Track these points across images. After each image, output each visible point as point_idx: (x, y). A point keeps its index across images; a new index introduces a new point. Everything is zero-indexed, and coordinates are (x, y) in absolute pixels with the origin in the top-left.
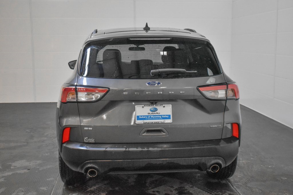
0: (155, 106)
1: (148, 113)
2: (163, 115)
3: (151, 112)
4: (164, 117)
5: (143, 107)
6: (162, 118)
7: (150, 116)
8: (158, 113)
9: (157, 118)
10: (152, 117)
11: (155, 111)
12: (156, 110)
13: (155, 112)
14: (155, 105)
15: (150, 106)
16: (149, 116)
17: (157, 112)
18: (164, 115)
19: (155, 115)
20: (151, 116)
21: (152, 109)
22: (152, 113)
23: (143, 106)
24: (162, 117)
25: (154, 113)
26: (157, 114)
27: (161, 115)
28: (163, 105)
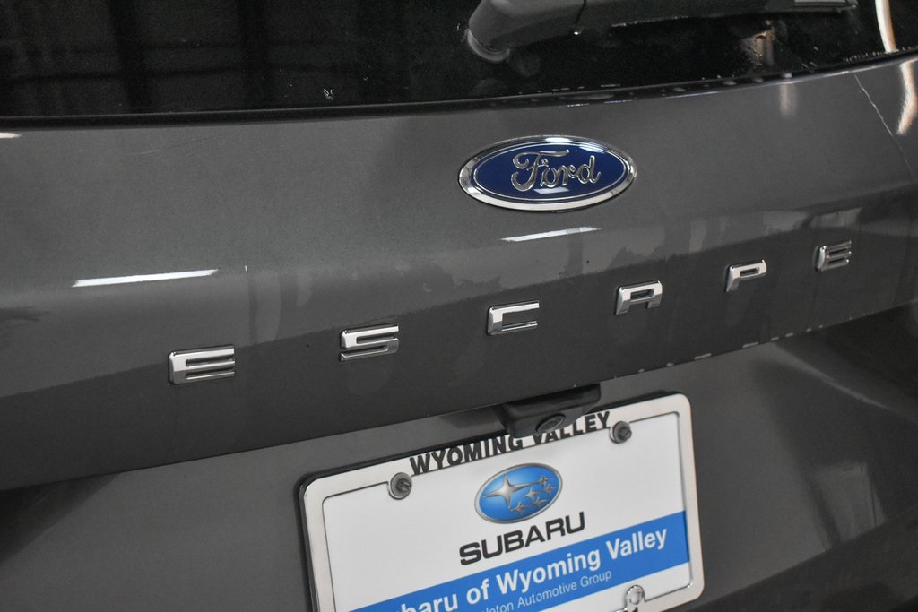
0: (531, 452)
1: (471, 552)
2: (611, 537)
3: (491, 532)
4: (628, 548)
5: (401, 487)
6: (607, 576)
7: (491, 574)
8: (562, 526)
9: (561, 590)
10: (507, 584)
11: (531, 509)
12: (545, 484)
13: (540, 521)
14: (528, 441)
15: (473, 456)
16: (475, 580)
17: (552, 513)
18: (625, 534)
19: (536, 549)
20: (501, 570)
21: (503, 490)
22: (505, 543)
23: (403, 466)
24: (605, 555)
25: (524, 527)
26: (558, 541)
27: (598, 543)
28: (616, 415)
